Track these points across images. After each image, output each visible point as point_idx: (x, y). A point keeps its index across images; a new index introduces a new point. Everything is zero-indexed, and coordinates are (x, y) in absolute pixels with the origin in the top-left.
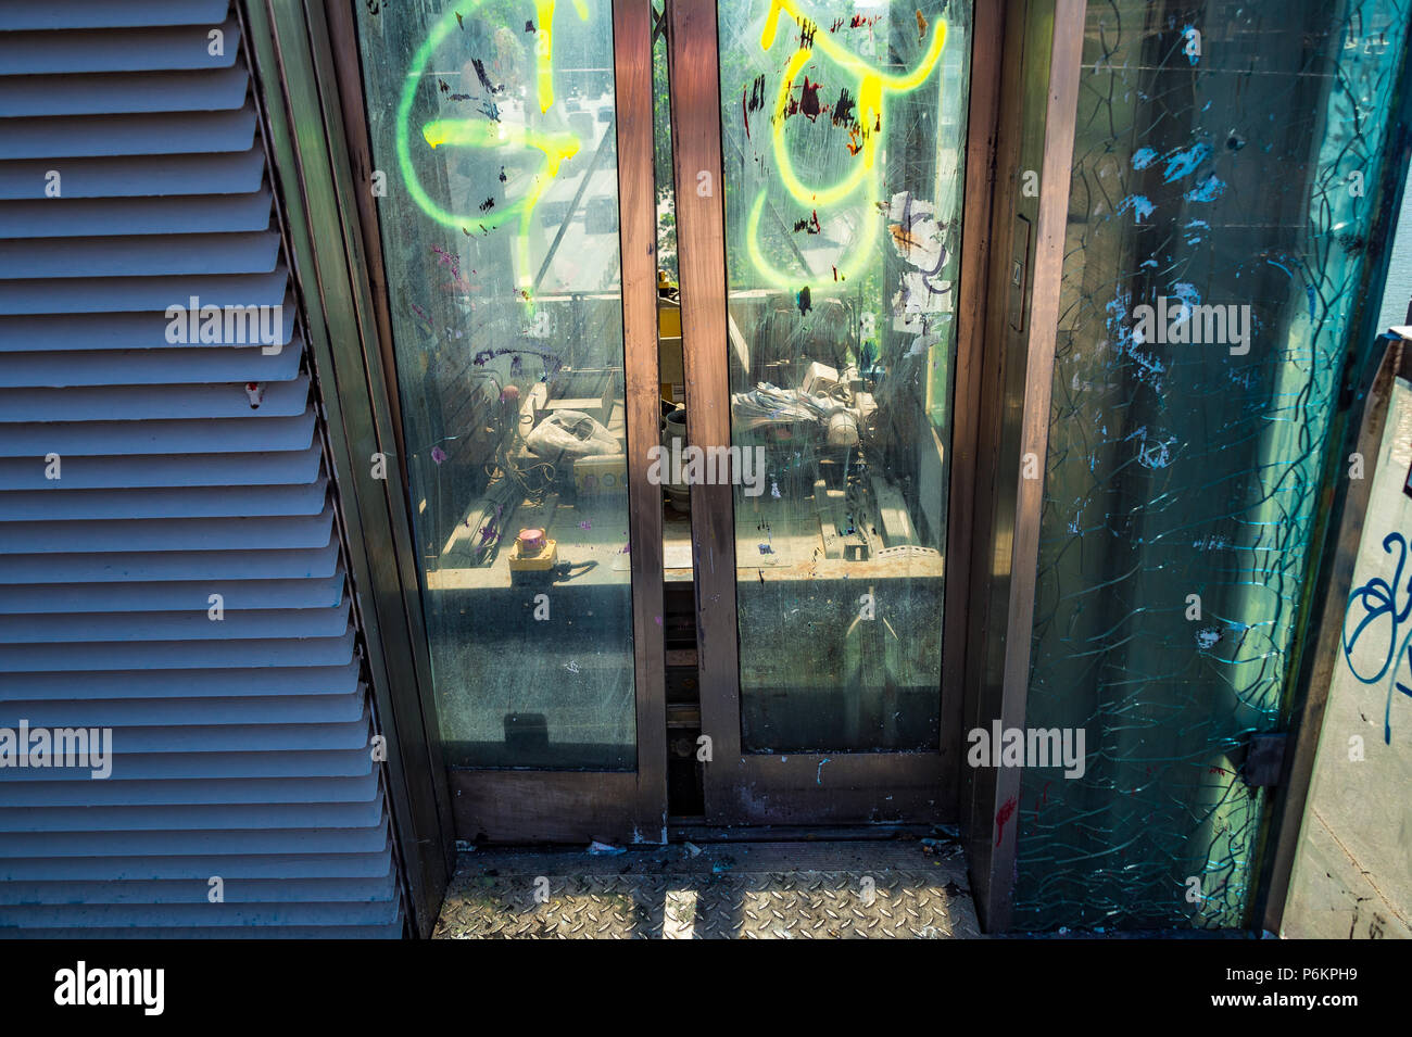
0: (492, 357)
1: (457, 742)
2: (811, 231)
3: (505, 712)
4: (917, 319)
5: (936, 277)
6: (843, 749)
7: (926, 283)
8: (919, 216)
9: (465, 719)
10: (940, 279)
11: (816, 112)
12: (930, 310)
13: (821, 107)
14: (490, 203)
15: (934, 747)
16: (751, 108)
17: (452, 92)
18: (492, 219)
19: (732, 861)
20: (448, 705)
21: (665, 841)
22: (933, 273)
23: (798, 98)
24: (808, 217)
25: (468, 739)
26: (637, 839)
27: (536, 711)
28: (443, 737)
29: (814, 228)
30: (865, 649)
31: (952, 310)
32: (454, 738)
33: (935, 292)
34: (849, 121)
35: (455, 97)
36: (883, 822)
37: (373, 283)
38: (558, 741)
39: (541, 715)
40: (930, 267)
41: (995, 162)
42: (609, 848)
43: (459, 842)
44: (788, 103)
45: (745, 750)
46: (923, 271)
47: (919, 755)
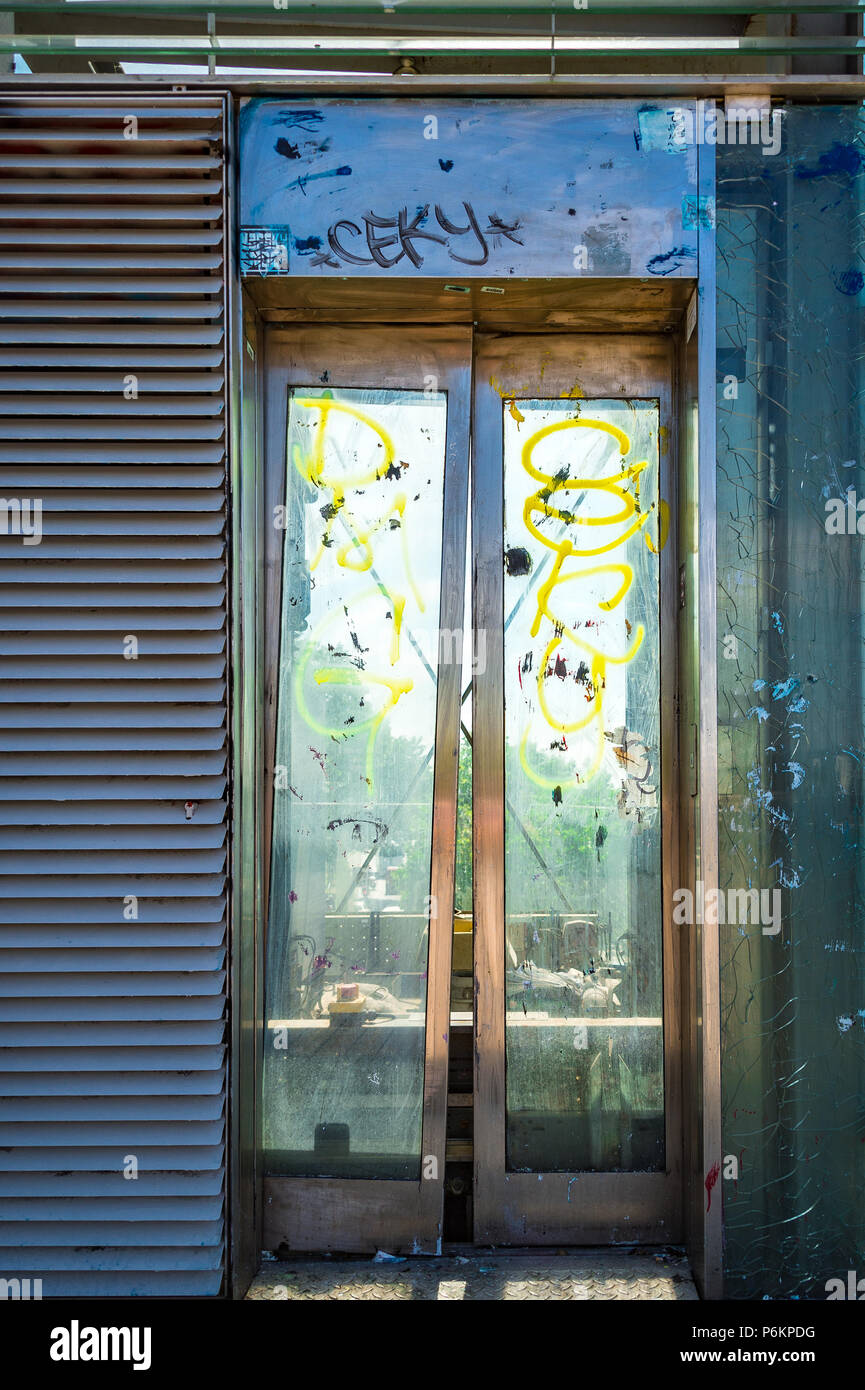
0: (340, 824)
1: (274, 1150)
2: (561, 749)
3: (317, 1121)
4: (634, 812)
5: (645, 782)
6: (589, 1169)
7: (639, 787)
8: (633, 742)
9: (284, 1129)
10: (648, 784)
11: (565, 675)
12: (642, 805)
13: (568, 672)
14: (351, 720)
15: (662, 1168)
16: (524, 671)
17: (335, 651)
18: (350, 730)
19: (496, 1266)
20: (272, 1115)
21: (439, 1252)
22: (643, 780)
23: (553, 665)
24: (559, 740)
25: (284, 1148)
26: (416, 1250)
27: (343, 1121)
28: (264, 1147)
29: (564, 748)
30: (605, 1075)
31: (657, 805)
32: (273, 1147)
33: (645, 793)
34: (585, 681)
35: (337, 654)
36: (622, 1243)
37: (266, 770)
38: (357, 1151)
39: (346, 1125)
40: (641, 776)
41: (678, 710)
42: (392, 1257)
43: (264, 1252)
44: (547, 669)
45: (509, 1169)
46: (636, 779)
47: (651, 1174)
